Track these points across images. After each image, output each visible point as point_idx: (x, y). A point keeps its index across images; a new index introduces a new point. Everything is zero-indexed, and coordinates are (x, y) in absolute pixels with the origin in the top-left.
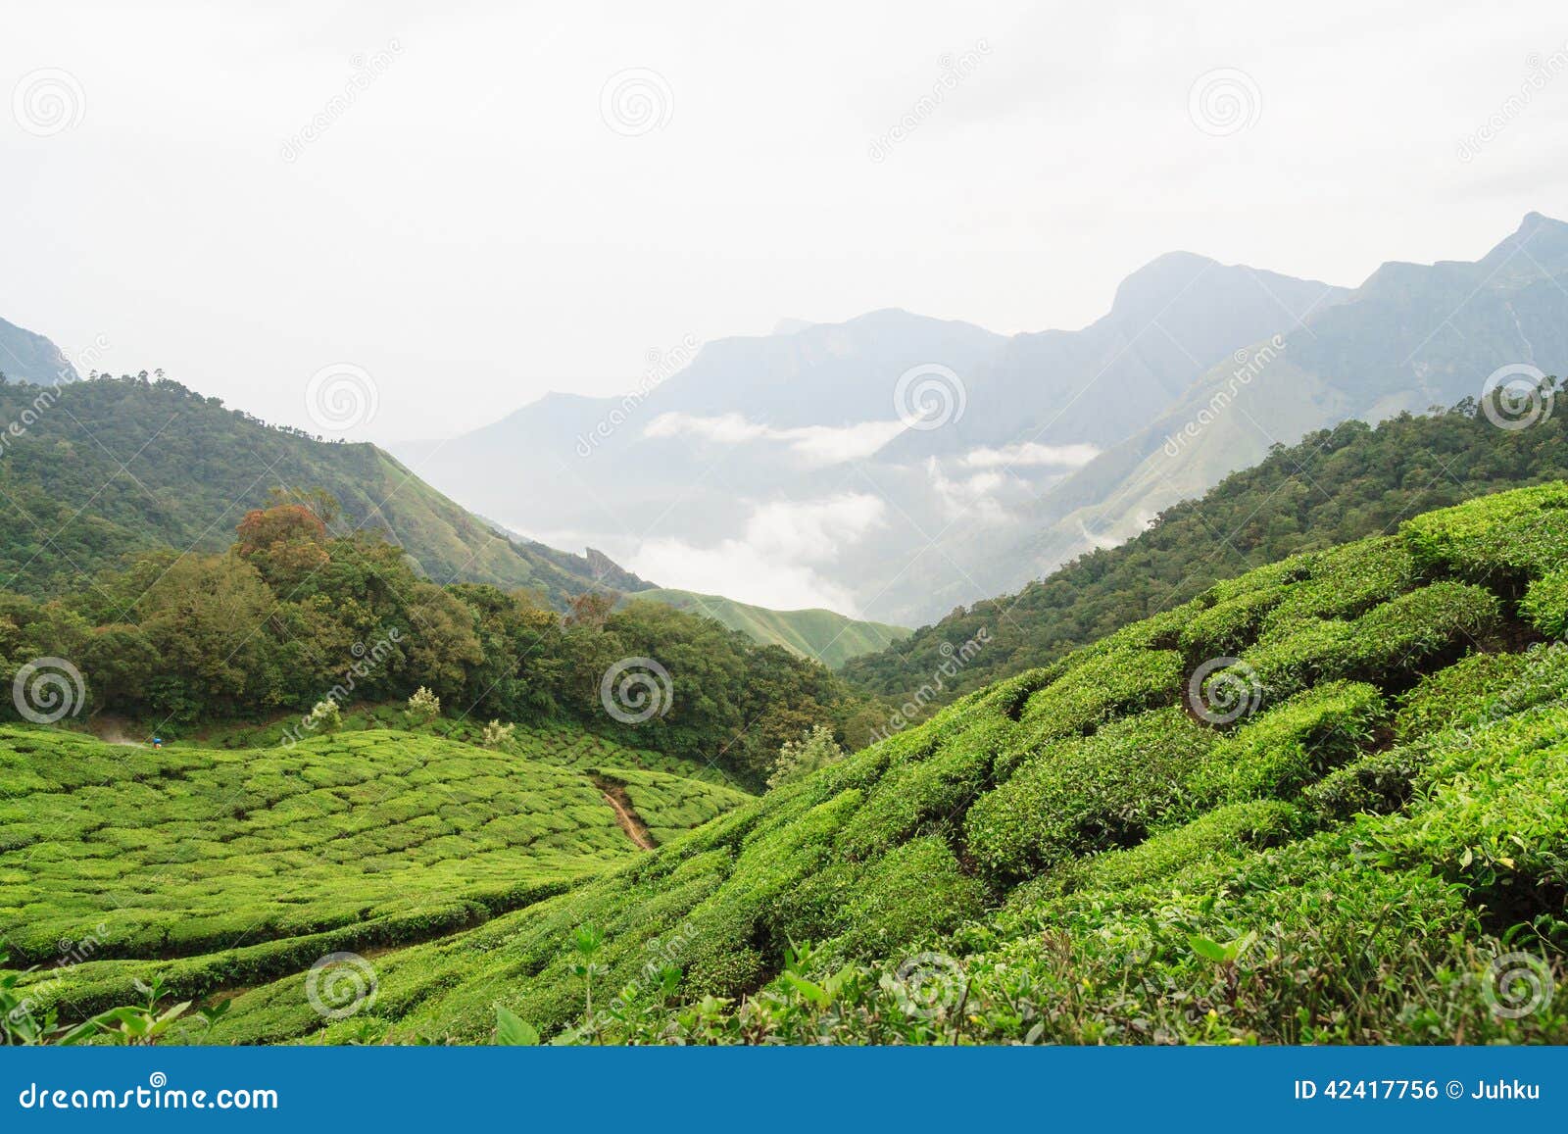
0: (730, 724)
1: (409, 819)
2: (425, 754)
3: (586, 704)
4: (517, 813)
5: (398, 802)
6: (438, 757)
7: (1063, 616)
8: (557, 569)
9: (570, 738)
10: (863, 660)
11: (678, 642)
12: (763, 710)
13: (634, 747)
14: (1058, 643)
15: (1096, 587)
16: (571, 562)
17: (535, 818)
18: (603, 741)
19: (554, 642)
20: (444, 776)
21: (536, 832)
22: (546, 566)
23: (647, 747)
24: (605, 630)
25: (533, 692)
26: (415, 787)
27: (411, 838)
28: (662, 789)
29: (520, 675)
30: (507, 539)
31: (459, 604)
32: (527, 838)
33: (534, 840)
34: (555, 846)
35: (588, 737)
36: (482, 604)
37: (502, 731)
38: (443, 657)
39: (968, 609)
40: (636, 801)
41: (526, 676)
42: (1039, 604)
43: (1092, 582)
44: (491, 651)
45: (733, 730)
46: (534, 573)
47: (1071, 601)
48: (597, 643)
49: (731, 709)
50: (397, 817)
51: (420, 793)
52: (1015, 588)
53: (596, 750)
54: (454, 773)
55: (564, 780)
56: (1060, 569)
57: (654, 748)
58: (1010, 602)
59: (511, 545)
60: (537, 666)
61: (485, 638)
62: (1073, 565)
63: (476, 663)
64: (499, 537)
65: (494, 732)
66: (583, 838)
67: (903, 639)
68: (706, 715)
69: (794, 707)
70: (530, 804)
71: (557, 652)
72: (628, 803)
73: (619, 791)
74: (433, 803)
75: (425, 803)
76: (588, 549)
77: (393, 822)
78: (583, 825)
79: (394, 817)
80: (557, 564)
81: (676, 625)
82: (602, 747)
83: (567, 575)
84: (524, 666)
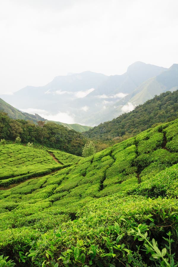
1: (21, 159)
2: (20, 148)
3: (41, 140)
4: (38, 157)
5: (18, 156)
6: (23, 148)
7: (119, 125)
8: (30, 117)
9: (38, 146)
10: (85, 132)
11: (56, 129)
12: (71, 141)
13: (49, 147)
14: (119, 129)
15: (125, 119)
16: (32, 116)
17: (41, 158)
19: (35, 129)
20: (25, 152)
21: (42, 160)
22: (28, 116)
23: (51, 147)
24: (44, 127)
25: (31, 138)
26: (20, 153)
27: (22, 162)
28: (59, 153)
29: (29, 135)
30: (21, 112)
31: (18, 123)
32: (40, 162)
33: (42, 162)
34: (45, 163)
35: (41, 146)
36: (22, 123)
37: (31, 144)
38: (16, 132)
39: (103, 123)
40: (55, 155)
41: (30, 135)
42: (115, 122)
43: (124, 119)
44: (24, 131)
45: (66, 144)
46: (26, 118)
47: (121, 122)
48: (42, 129)
49: (66, 141)
50: (19, 158)
51: (21, 155)
52: (111, 119)
53: (43, 148)
54: (26, 151)
55: (43, 152)
56: (118, 116)
57: (52, 147)
58: (110, 122)
59: (22, 113)
60: (32, 134)
61: (23, 129)
62: (121, 116)
63: (22, 133)
64: (19, 111)
65: (29, 144)
66: (49, 162)
67: (92, 128)
68: (61, 141)
69: (77, 140)
70: (40, 156)
71: (35, 131)
72: (54, 156)
73: (52, 154)
74: (24, 156)
75: (23, 156)
76: (35, 114)
77: (18, 159)
78: (48, 159)
79: (18, 158)
80: (30, 116)
81: (55, 126)
82: (44, 147)
83: (32, 118)
84: (30, 134)
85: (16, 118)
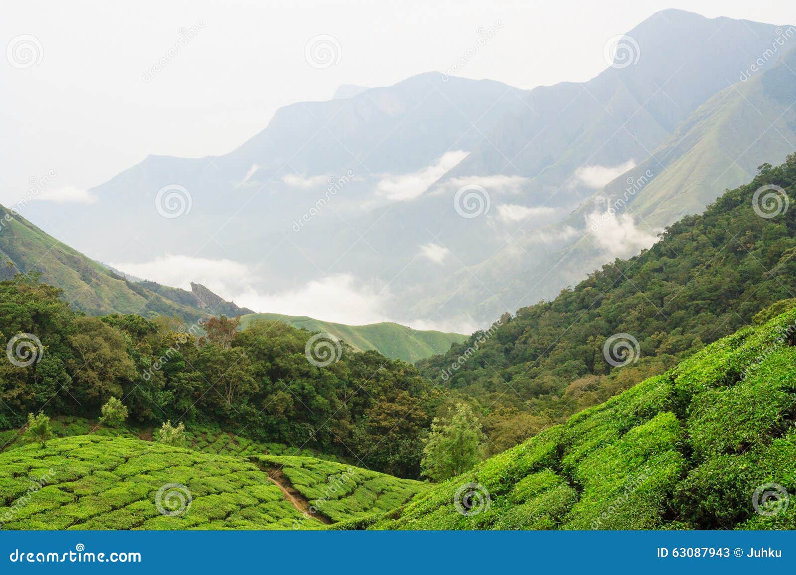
0: (341, 416)
1: (126, 504)
2: (125, 452)
3: (221, 408)
4: (209, 494)
5: (114, 491)
6: (136, 453)
7: (592, 317)
8: (168, 302)
9: (211, 438)
10: (430, 361)
11: (293, 352)
12: (367, 405)
13: (262, 441)
14: (591, 338)
15: (618, 291)
16: (179, 295)
17: (224, 496)
18: (236, 437)
19: (192, 358)
20: (145, 469)
21: (229, 508)
22: (158, 299)
23: (273, 440)
24: (233, 345)
25: (177, 401)
26: (123, 479)
27: (133, 520)
28: (311, 469)
29: (166, 388)
30: (124, 279)
31: (115, 332)
32: (223, 514)
33: (228, 514)
34: (246, 518)
35: (224, 435)
36: (132, 331)
37: (174, 431)
38: (103, 376)
39: (513, 315)
40: (294, 479)
41: (171, 388)
42: (571, 307)
43: (615, 287)
44: (141, 368)
45: (343, 421)
46: (149, 306)
47: (598, 304)
48: (228, 357)
49: (341, 405)
50: (119, 503)
51: (130, 484)
52: (549, 295)
53: (232, 446)
54: (151, 466)
55: (236, 466)
56: (586, 278)
57: (281, 440)
58: (548, 307)
59: (128, 284)
60: (180, 379)
61: (137, 358)
62: (597, 274)
63: (131, 379)
64: (117, 277)
65: (169, 432)
66: (266, 511)
67: (461, 342)
68: (320, 411)
69: (392, 400)
70: (218, 486)
71: (196, 364)
72: (287, 481)
73: (276, 473)
74: (142, 490)
75: (136, 490)
76: (192, 284)
77: (114, 508)
78: (262, 501)
79: (114, 503)
80: (168, 298)
81: (290, 337)
82: (237, 442)
83: (177, 307)
84: (169, 380)
85: (102, 309)
